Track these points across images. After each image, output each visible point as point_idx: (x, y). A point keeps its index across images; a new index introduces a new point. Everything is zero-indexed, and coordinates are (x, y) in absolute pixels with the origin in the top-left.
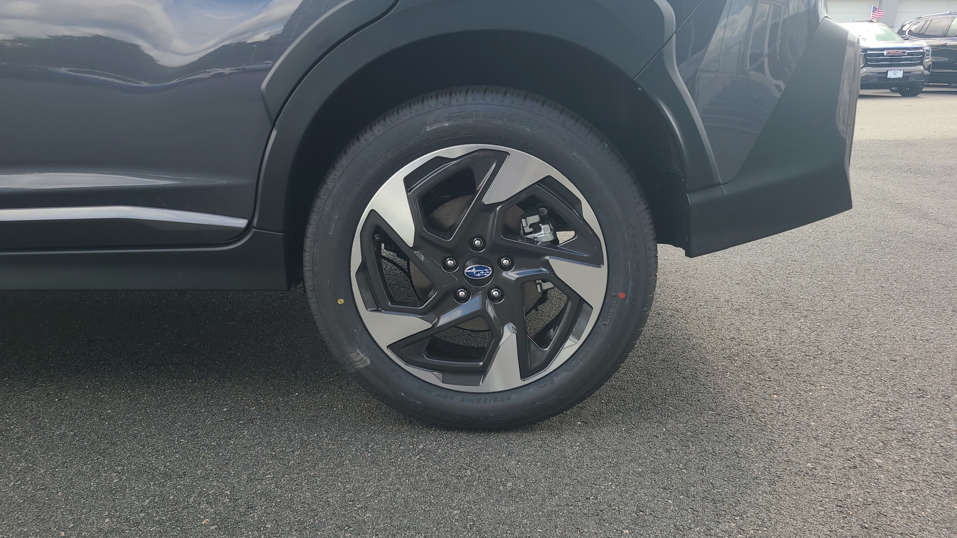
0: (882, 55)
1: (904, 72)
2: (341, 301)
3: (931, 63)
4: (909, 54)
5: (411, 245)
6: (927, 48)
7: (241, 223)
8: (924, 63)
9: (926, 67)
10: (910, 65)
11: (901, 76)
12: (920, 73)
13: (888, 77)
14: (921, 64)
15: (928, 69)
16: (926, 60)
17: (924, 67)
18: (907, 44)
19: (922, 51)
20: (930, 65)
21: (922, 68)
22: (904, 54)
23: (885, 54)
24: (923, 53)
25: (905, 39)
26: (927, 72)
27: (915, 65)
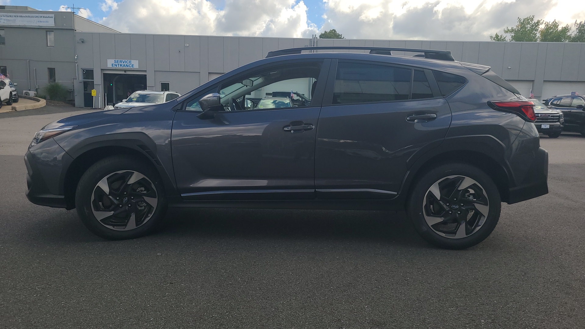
0: (538, 116)
1: (550, 126)
2: (420, 213)
3: (564, 121)
4: (552, 116)
5: (439, 199)
6: (561, 114)
7: (396, 193)
8: (560, 121)
9: (561, 123)
10: (553, 122)
11: (549, 128)
12: (558, 126)
13: (542, 128)
14: (558, 121)
15: (563, 124)
16: (561, 120)
17: (560, 123)
18: (550, 111)
19: (559, 115)
20: (563, 122)
21: (559, 123)
22: (549, 116)
23: (539, 116)
24: (559, 116)
25: (549, 108)
26: (562, 126)
27: (556, 122)
